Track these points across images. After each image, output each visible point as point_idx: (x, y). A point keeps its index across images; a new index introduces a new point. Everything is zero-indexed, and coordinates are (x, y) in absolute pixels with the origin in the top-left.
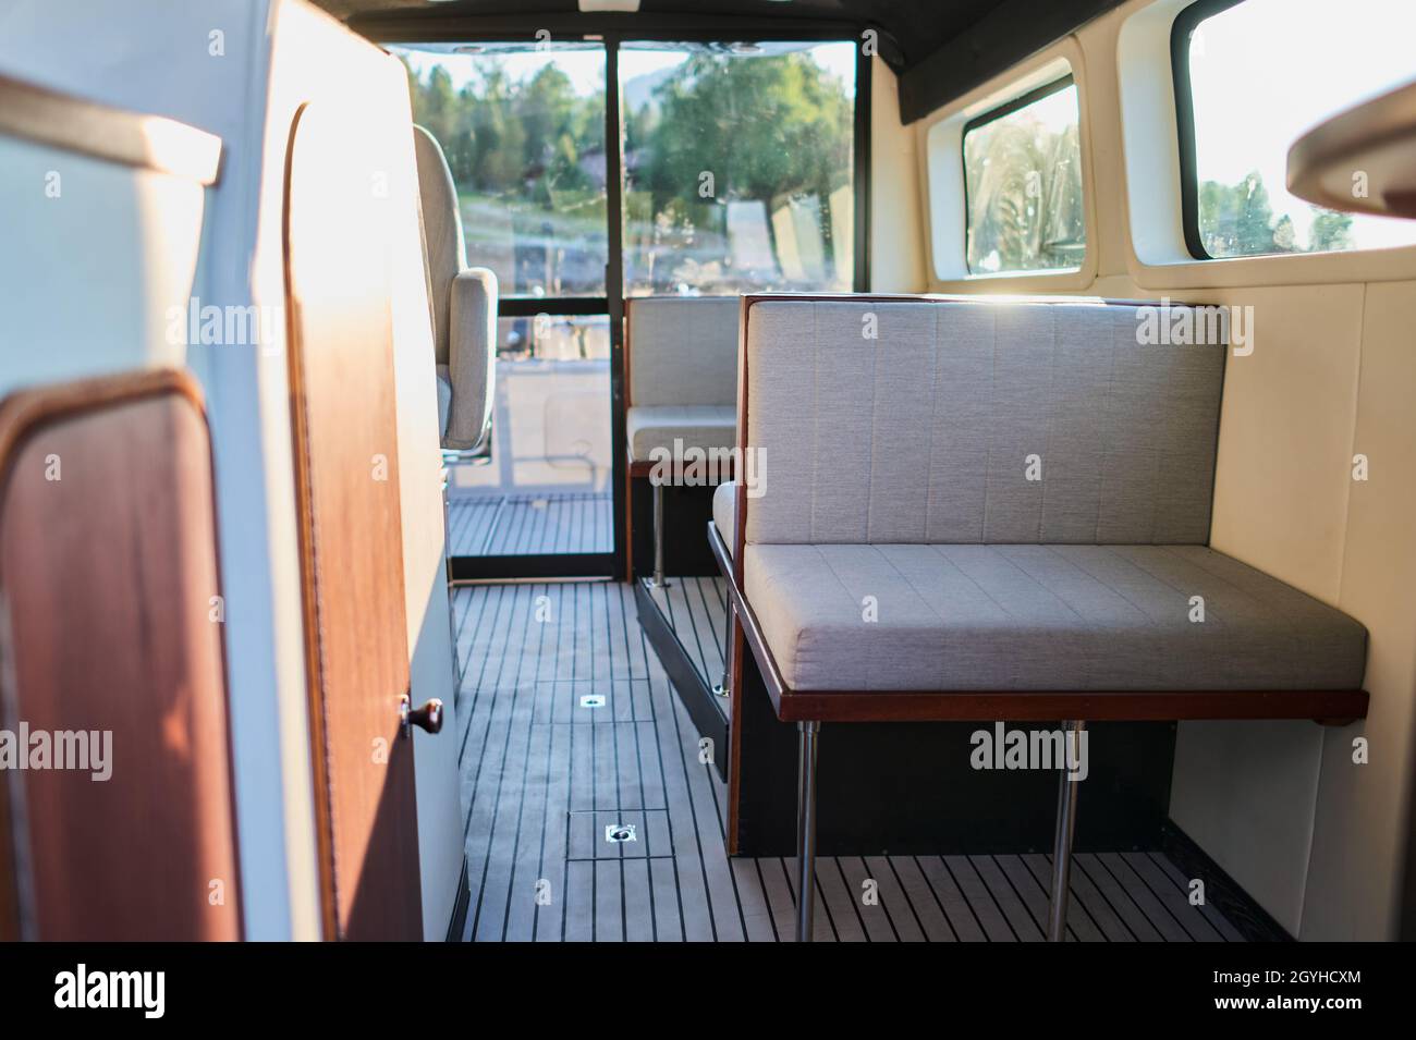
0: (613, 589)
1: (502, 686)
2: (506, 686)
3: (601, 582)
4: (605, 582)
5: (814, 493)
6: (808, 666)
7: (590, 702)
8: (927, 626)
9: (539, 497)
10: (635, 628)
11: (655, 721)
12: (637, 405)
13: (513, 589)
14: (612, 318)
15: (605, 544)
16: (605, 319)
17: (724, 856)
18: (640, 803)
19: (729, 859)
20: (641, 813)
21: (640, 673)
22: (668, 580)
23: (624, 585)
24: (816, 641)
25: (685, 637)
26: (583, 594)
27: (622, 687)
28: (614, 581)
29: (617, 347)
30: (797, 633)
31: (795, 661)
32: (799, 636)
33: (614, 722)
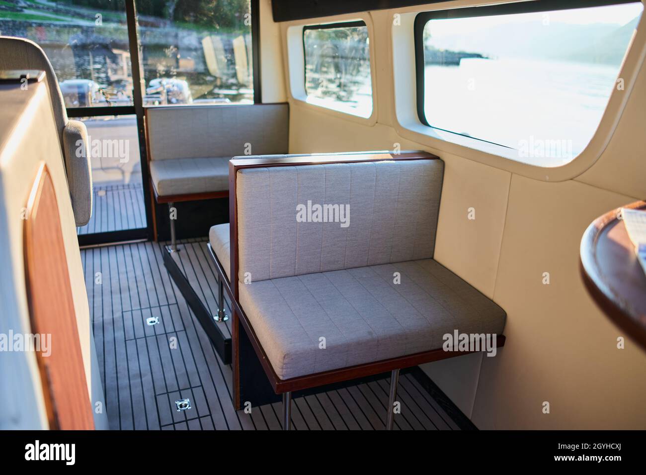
0: (148, 246)
1: (105, 317)
2: (108, 317)
3: (142, 242)
4: (144, 242)
5: (271, 257)
6: (289, 370)
7: (152, 322)
8: (340, 343)
9: (101, 189)
10: (164, 270)
11: (185, 330)
12: (154, 160)
13: (99, 250)
14: (137, 116)
15: (141, 223)
16: (134, 116)
17: (233, 410)
18: (189, 385)
19: (236, 412)
20: (190, 390)
21: (172, 301)
22: (179, 247)
23: (153, 243)
24: (292, 359)
25: (194, 284)
26: (135, 251)
27: (165, 310)
28: (148, 241)
29: (142, 131)
30: (283, 356)
31: (282, 368)
32: (284, 357)
33: (166, 333)
